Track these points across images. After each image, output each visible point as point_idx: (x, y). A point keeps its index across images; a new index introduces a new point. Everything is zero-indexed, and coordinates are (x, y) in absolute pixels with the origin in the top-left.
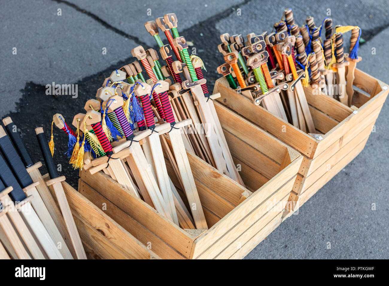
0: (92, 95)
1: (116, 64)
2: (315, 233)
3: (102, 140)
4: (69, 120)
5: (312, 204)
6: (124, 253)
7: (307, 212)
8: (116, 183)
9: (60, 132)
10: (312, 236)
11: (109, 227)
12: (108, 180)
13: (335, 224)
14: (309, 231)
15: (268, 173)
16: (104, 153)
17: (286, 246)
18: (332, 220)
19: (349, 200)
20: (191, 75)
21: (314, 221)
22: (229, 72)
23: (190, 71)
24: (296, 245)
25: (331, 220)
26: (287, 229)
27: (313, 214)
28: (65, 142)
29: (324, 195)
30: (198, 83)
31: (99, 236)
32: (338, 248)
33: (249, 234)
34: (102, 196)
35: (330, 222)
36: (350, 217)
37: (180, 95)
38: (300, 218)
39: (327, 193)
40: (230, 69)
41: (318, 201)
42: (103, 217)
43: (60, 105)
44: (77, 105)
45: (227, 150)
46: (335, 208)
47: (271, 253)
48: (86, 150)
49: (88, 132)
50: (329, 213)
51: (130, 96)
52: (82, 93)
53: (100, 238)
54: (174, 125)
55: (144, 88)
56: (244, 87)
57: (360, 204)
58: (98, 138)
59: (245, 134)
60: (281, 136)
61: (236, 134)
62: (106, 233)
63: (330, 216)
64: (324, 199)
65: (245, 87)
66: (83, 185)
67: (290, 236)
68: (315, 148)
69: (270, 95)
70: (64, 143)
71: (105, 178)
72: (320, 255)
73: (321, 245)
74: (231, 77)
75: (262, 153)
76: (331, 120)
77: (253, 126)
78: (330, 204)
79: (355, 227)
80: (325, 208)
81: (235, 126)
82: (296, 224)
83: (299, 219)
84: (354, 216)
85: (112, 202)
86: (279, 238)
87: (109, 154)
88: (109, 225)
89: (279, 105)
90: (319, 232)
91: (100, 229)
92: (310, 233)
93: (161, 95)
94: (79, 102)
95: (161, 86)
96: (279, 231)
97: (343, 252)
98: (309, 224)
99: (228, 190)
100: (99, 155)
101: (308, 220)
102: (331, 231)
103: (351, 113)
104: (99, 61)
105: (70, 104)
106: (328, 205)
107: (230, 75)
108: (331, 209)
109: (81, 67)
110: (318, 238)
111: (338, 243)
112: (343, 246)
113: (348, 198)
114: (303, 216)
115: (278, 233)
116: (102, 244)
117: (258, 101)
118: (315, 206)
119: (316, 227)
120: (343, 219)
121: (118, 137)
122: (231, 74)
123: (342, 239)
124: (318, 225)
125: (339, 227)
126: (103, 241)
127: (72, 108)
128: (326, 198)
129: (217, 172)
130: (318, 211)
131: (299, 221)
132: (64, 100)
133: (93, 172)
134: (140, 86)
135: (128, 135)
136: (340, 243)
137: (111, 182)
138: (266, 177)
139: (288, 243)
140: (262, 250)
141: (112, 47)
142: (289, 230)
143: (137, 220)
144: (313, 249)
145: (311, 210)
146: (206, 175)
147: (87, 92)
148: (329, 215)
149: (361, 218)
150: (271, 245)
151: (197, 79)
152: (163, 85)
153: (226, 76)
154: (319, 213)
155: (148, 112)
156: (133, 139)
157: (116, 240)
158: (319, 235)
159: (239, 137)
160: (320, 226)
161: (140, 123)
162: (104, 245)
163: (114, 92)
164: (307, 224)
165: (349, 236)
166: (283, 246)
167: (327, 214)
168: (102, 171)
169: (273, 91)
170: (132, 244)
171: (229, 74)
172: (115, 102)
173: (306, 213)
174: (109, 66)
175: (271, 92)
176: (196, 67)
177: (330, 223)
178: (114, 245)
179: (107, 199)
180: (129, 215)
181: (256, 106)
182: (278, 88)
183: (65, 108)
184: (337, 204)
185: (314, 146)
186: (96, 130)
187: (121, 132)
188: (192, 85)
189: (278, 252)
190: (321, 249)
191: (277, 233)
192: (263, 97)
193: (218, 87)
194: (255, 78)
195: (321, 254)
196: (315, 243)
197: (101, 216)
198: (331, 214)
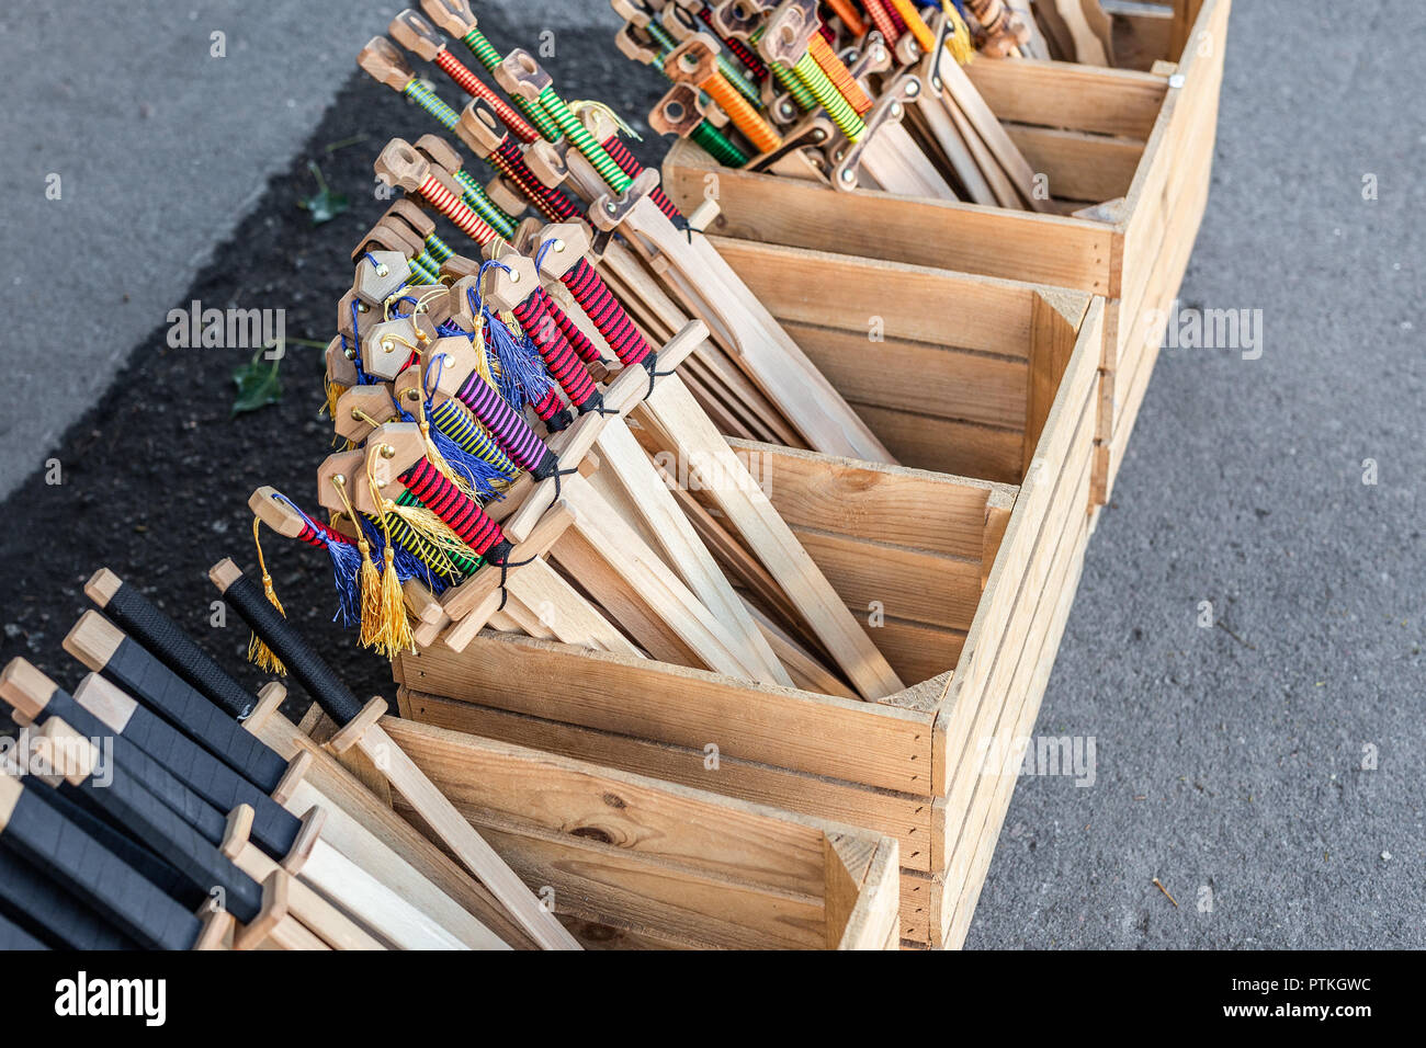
0: (189, 402)
1: (210, 261)
2: (1206, 550)
3: (456, 516)
4: (164, 521)
5: (1139, 457)
6: (705, 870)
7: (1140, 493)
8: (557, 648)
9: (158, 576)
10: (1200, 564)
11: (620, 804)
12: (524, 649)
13: (1249, 491)
14: (1182, 550)
15: (990, 408)
16: (476, 560)
17: (1138, 634)
18: (1233, 483)
19: (1249, 394)
20: (604, 171)
21: (1178, 510)
22: (700, 116)
23: (596, 162)
24: (1166, 616)
25: (1229, 484)
26: (1109, 574)
27: (1163, 489)
28: (196, 602)
29: (1160, 412)
30: (638, 191)
31: (592, 851)
32: (1305, 565)
33: (1035, 637)
34: (512, 717)
35: (1228, 493)
36: (1285, 450)
37: (600, 258)
38: (1130, 521)
39: (1166, 402)
40: (697, 104)
41: (1152, 439)
42: (586, 779)
43: (101, 483)
44: (161, 460)
45: (823, 385)
46: (1220, 441)
47: (1104, 676)
48: (404, 575)
49: (396, 508)
50: (1209, 464)
51: (480, 322)
52: (151, 409)
53: (593, 859)
54: (653, 367)
55: (514, 275)
56: (773, 146)
57: (1290, 393)
58: (441, 516)
59: (859, 307)
60: (975, 261)
61: (824, 319)
62: (615, 832)
63: (1217, 472)
64: (1170, 426)
65: (778, 143)
66: (422, 705)
67: (1132, 596)
68: (1117, 254)
69: (877, 136)
70: (195, 608)
71: (508, 645)
72: (1261, 613)
73: (1245, 582)
74: (708, 131)
75: (942, 347)
76: (1097, 144)
77: (879, 267)
78: (1195, 433)
79: (1318, 475)
80: (1188, 454)
81: (809, 291)
82: (1127, 547)
83: (1127, 526)
84: (1294, 439)
85: (558, 722)
86: (1102, 618)
87: (496, 554)
88: (621, 795)
89: (912, 162)
90: (1213, 540)
91: (585, 825)
92: (1191, 556)
93: (572, 279)
94: (159, 445)
95: (559, 246)
96: (1087, 594)
97: (1329, 574)
98: (1170, 528)
99: (923, 513)
100: (460, 574)
101: (1158, 519)
102: (1250, 520)
103: (1164, 90)
104: (146, 274)
105: (135, 466)
106: (1192, 440)
107: (704, 125)
108: (1210, 449)
109: (99, 322)
110: (1223, 562)
111: (1295, 549)
112: (1316, 553)
113: (1243, 388)
114: (1136, 509)
115: (1088, 601)
116: (605, 875)
117: (850, 175)
118: (1153, 462)
119: (1195, 529)
120: (1268, 465)
121: (494, 483)
122: (706, 120)
123: (1302, 533)
124: (1198, 520)
125: (1267, 497)
126: (610, 864)
127: (150, 476)
128: (1173, 417)
129: (860, 467)
130: (1172, 473)
131: (1130, 533)
132: (103, 461)
133: (459, 641)
134: (501, 273)
135: (535, 459)
136: (1301, 550)
137: (538, 651)
138: (985, 425)
139: (1137, 620)
140: (1068, 679)
141: (163, 209)
142: (1114, 575)
143: (677, 745)
144: (1228, 604)
145: (1150, 480)
146: (820, 497)
147: (168, 399)
148: (1212, 471)
149: (1320, 438)
150: (1089, 651)
151: (627, 177)
152: (565, 240)
153: (691, 135)
154: (1181, 479)
155: (560, 356)
156: (555, 467)
157: (663, 839)
158: (1221, 550)
159: (838, 325)
160: (1206, 518)
161: (544, 406)
162: (619, 875)
163: (411, 334)
164: (1164, 531)
165: (1317, 512)
166: (1127, 637)
167: (1207, 471)
168: (487, 627)
169: (882, 120)
170: (737, 823)
171: (700, 121)
172: (448, 362)
173: (1137, 497)
174: (192, 277)
175: (878, 126)
176: (603, 137)
177: (1232, 496)
178: (661, 856)
179: (535, 717)
180: (643, 739)
181: (846, 193)
182: (893, 102)
183: (126, 486)
184: (1220, 422)
185: (1112, 248)
186: (420, 489)
187: (495, 463)
188: (626, 208)
189: (1122, 665)
190: (1253, 594)
191: (1084, 601)
192: (858, 154)
193: (677, 185)
194: (793, 100)
195: (1265, 610)
196: (1224, 581)
197: (576, 777)
198: (1221, 466)
